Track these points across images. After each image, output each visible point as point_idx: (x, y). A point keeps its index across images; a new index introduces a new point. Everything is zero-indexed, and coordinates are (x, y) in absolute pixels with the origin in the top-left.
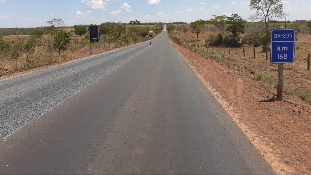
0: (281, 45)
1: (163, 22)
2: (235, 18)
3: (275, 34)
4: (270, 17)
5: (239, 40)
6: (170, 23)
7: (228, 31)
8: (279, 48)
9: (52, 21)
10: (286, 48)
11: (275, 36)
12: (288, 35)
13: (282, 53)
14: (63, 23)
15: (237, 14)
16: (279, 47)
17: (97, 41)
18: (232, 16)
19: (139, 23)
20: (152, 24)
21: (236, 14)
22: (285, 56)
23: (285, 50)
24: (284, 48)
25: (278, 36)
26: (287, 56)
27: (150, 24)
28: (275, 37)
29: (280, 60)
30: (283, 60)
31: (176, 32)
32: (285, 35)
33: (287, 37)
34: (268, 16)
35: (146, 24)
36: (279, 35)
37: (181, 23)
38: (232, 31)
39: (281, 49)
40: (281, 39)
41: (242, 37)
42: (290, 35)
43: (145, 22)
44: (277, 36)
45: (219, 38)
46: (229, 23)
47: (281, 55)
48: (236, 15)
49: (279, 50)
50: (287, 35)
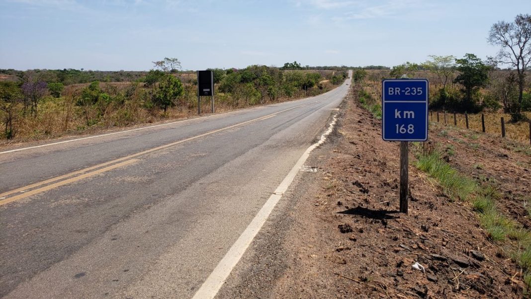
0: (402, 108)
1: (349, 66)
2: (471, 61)
3: (390, 88)
4: (526, 60)
5: (478, 101)
6: (360, 68)
7: (458, 84)
8: (397, 114)
9: (163, 62)
10: (411, 114)
11: (390, 91)
12: (415, 91)
13: (405, 122)
14: (179, 65)
15: (473, 55)
16: (397, 112)
17: (210, 94)
18: (465, 58)
19: (298, 67)
20: (328, 69)
21: (472, 53)
22: (409, 128)
23: (409, 117)
24: (407, 114)
25: (396, 91)
26: (414, 129)
27: (325, 68)
28: (390, 94)
29: (400, 136)
30: (407, 136)
31: (369, 82)
32: (408, 90)
33: (412, 93)
34: (522, 59)
35: (319, 68)
36: (398, 90)
37: (380, 68)
38: (465, 84)
39: (402, 114)
40: (402, 96)
41: (484, 94)
42: (418, 91)
43: (318, 66)
44: (394, 91)
45: (442, 96)
46: (460, 69)
47: (403, 125)
48: (471, 56)
49: (398, 116)
50: (412, 91)
